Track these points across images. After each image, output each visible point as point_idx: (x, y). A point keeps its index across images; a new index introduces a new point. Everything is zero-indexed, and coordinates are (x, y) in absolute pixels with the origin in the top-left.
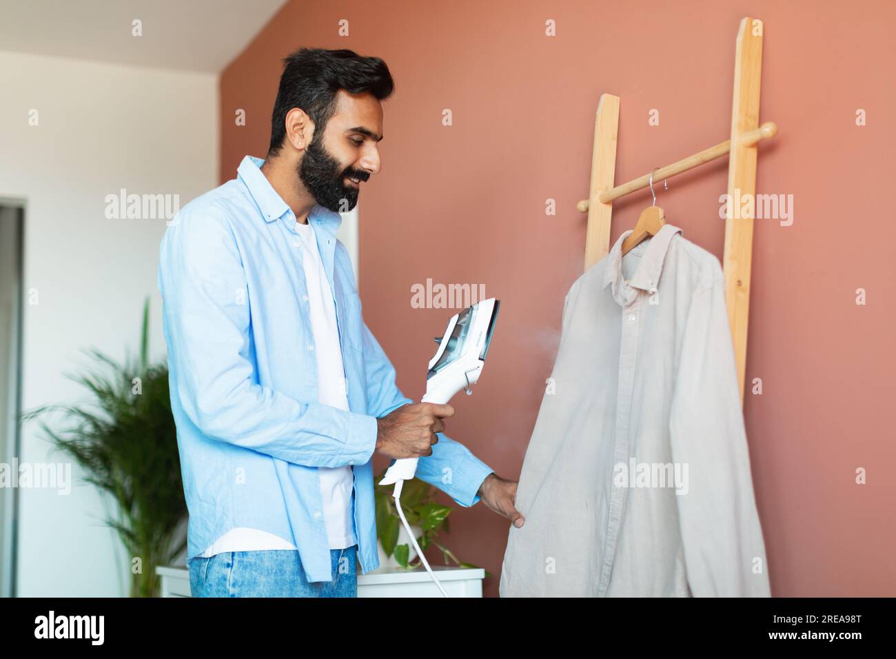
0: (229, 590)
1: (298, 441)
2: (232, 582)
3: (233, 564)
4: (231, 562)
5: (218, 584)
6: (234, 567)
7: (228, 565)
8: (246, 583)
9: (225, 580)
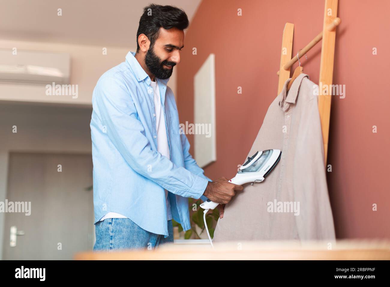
0: (110, 234)
1: (170, 181)
2: (111, 230)
3: (112, 223)
4: (111, 222)
5: (106, 231)
6: (112, 224)
7: (110, 223)
8: (117, 231)
9: (109, 229)
